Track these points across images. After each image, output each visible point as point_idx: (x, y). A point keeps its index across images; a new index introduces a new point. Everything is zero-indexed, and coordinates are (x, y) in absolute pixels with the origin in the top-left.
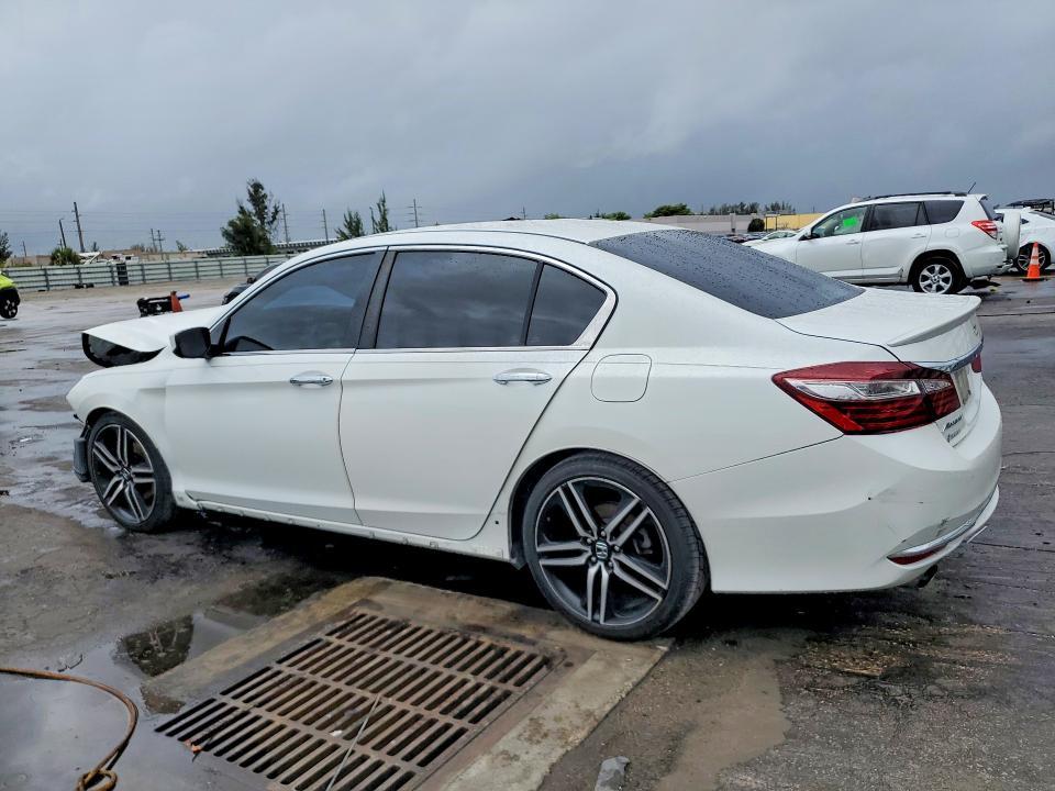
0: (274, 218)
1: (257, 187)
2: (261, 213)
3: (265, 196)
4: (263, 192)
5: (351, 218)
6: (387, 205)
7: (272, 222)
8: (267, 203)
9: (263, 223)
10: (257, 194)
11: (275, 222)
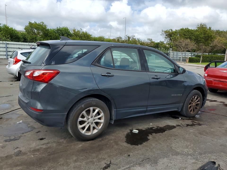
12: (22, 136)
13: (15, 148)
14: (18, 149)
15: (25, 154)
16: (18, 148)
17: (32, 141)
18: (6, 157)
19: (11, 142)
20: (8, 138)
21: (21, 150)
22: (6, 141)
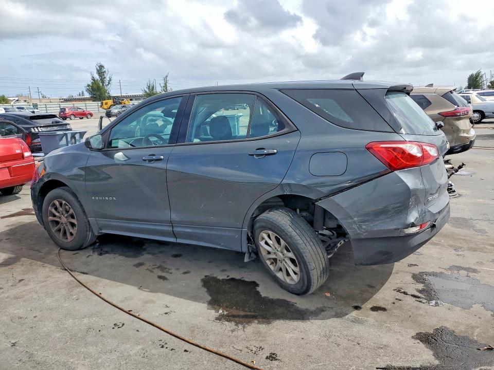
0: (109, 83)
1: (101, 67)
2: (103, 81)
3: (105, 72)
4: (104, 70)
5: (150, 84)
6: (168, 78)
7: (108, 85)
8: (106, 75)
9: (103, 85)
10: (101, 70)
11: (109, 85)
12: (445, 269)
13: (462, 257)
14: (457, 253)
15: (451, 246)
16: (458, 255)
17: (434, 256)
18: (476, 251)
19: (467, 266)
20: (470, 274)
21: (454, 252)
22: (474, 271)
